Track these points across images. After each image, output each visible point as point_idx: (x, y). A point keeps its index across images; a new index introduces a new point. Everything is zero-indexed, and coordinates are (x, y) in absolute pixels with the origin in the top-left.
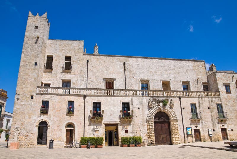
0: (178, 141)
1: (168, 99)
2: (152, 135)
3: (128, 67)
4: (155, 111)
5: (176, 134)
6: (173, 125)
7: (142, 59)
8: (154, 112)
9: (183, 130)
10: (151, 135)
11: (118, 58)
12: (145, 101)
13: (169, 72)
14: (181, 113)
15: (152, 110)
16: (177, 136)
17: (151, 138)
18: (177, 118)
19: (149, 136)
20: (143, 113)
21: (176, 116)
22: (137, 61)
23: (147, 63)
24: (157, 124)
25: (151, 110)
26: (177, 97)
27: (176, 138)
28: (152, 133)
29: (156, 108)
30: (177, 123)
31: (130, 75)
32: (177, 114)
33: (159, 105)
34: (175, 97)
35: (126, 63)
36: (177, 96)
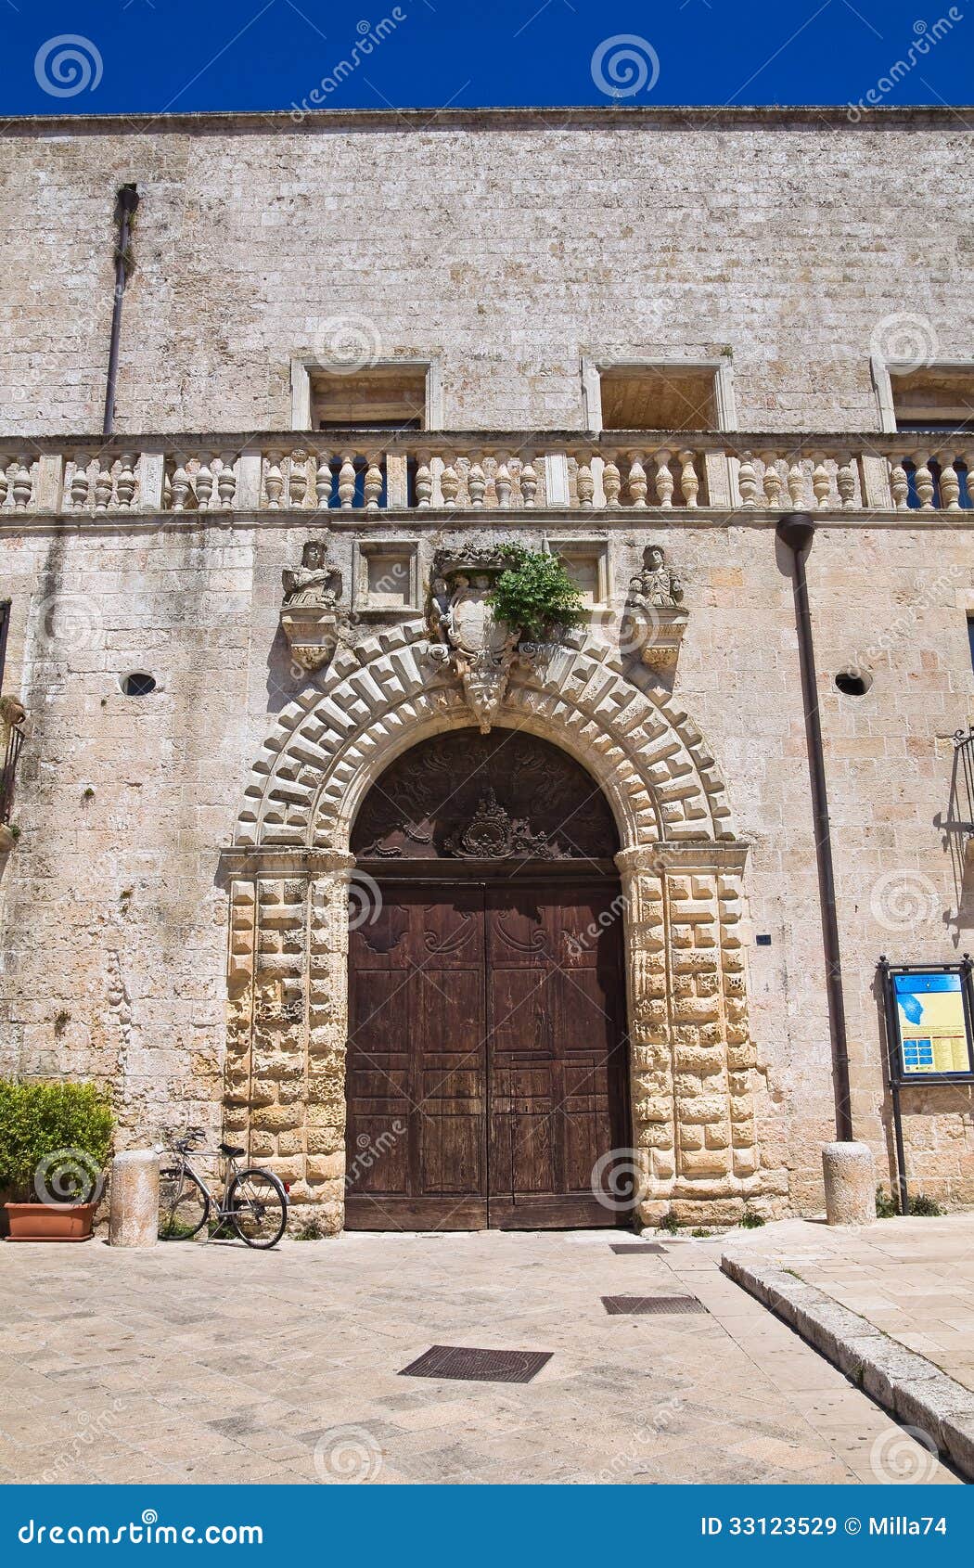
0: (719, 1173)
1: (603, 546)
2: (295, 1075)
3: (174, 233)
4: (378, 712)
5: (704, 1070)
6: (657, 932)
7: (357, 138)
8: (350, 734)
9: (823, 999)
10: (278, 1074)
11: (57, 148)
12: (245, 582)
13: (717, 260)
14: (801, 741)
15: (327, 704)
16: (710, 1097)
17: (276, 1112)
18: (728, 825)
19: (240, 1091)
20: (189, 747)
21: (713, 788)
22: (287, 166)
23: (422, 174)
24: (417, 911)
25: (307, 708)
26: (745, 518)
27: (695, 1132)
28: (290, 1046)
29: (399, 670)
30: (729, 895)
31: (174, 321)
32: (729, 755)
33: (439, 632)
34: (725, 520)
35: (152, 190)
36: (757, 503)
